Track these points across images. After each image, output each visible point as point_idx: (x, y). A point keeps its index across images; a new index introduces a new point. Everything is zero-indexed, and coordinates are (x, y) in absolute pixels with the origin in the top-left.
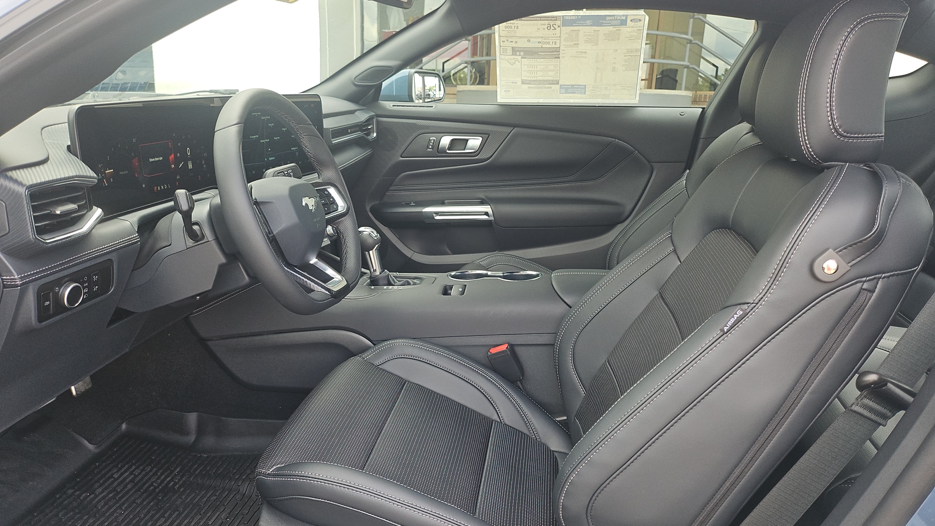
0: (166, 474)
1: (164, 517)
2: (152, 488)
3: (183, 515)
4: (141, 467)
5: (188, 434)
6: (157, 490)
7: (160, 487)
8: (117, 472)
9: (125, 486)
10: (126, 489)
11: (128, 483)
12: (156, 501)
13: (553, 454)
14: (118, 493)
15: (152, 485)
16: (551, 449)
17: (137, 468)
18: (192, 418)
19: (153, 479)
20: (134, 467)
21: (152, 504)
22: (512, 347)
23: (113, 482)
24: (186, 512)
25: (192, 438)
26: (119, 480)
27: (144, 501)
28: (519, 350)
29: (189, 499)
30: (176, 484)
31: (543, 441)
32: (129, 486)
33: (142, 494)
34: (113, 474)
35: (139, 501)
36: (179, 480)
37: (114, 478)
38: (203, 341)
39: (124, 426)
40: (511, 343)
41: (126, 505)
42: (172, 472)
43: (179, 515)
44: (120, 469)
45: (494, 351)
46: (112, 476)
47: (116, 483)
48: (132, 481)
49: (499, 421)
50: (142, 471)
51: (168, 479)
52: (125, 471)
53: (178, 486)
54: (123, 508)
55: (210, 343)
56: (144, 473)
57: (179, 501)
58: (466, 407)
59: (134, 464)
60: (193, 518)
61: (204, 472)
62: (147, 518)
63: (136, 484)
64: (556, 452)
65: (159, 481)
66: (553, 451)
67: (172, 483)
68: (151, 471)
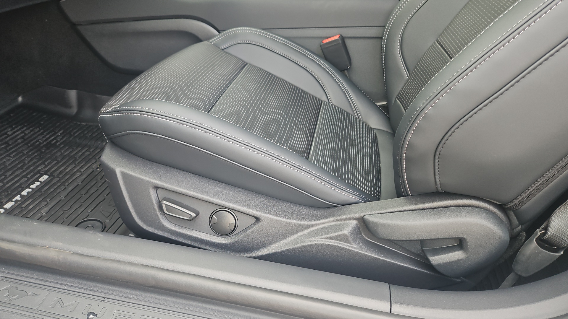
0: (51, 134)
1: (45, 164)
2: (38, 143)
3: (60, 164)
4: (31, 129)
5: (70, 107)
6: (42, 145)
7: (45, 143)
8: (11, 130)
9: (16, 141)
10: (17, 143)
11: (19, 139)
12: (39, 152)
13: (373, 131)
14: (9, 145)
15: (38, 141)
16: (371, 127)
17: (28, 129)
18: (73, 94)
19: (40, 137)
20: (25, 128)
21: (36, 154)
22: (343, 38)
23: (6, 138)
24: (63, 161)
25: (74, 110)
26: (11, 137)
27: (29, 151)
28: (348, 42)
29: (67, 153)
30: (57, 141)
31: (364, 120)
32: (19, 141)
33: (29, 147)
34: (8, 132)
35: (25, 152)
36: (61, 139)
37: (8, 135)
38: (74, 25)
39: (20, 99)
40: (343, 35)
41: (14, 154)
42: (56, 133)
43: (58, 162)
44: (14, 129)
45: (326, 41)
46: (6, 133)
47: (8, 138)
48: (22, 137)
49: (328, 101)
50: (31, 131)
51: (52, 138)
52: (18, 131)
53: (59, 143)
54: (12, 156)
55: (79, 27)
56: (32, 133)
57: (59, 154)
58: (300, 89)
59: (25, 126)
60: (68, 166)
61: (82, 135)
62: (30, 164)
63: (25, 140)
64: (375, 129)
65: (44, 139)
66: (373, 129)
67: (55, 141)
68: (38, 131)
